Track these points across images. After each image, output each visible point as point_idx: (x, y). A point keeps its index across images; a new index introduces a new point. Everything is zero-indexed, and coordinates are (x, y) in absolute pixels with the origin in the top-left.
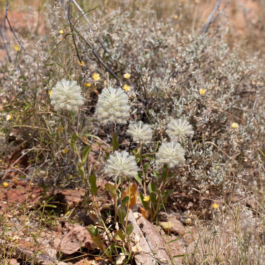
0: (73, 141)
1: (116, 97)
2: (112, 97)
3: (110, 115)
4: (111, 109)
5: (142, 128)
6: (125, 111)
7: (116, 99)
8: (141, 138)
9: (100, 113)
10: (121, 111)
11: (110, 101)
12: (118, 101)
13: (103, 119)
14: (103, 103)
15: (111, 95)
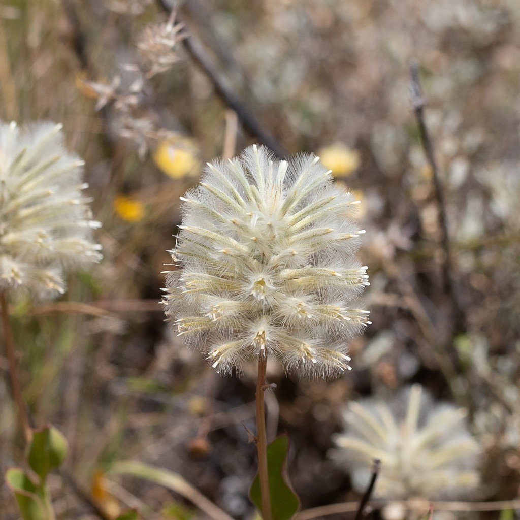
0: (35, 479)
1: (289, 202)
2: (265, 204)
3: (251, 315)
4: (260, 277)
5: (422, 423)
6: (338, 294)
7: (290, 218)
8: (416, 481)
9: (191, 300)
10: (320, 295)
11: (253, 224)
12: (303, 229)
13: (208, 336)
14: (206, 243)
15: (261, 194)
